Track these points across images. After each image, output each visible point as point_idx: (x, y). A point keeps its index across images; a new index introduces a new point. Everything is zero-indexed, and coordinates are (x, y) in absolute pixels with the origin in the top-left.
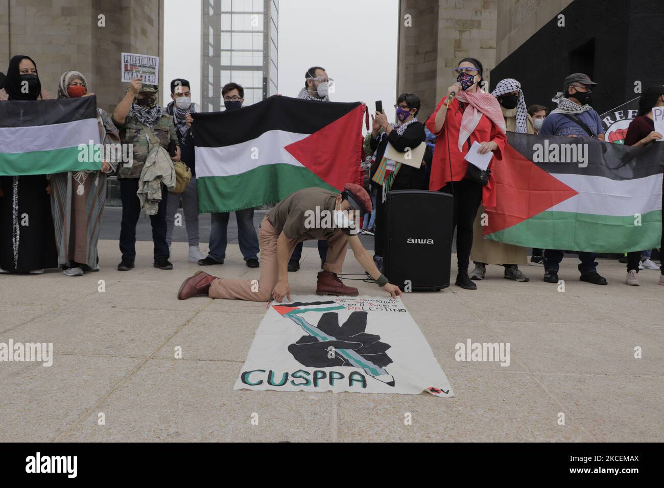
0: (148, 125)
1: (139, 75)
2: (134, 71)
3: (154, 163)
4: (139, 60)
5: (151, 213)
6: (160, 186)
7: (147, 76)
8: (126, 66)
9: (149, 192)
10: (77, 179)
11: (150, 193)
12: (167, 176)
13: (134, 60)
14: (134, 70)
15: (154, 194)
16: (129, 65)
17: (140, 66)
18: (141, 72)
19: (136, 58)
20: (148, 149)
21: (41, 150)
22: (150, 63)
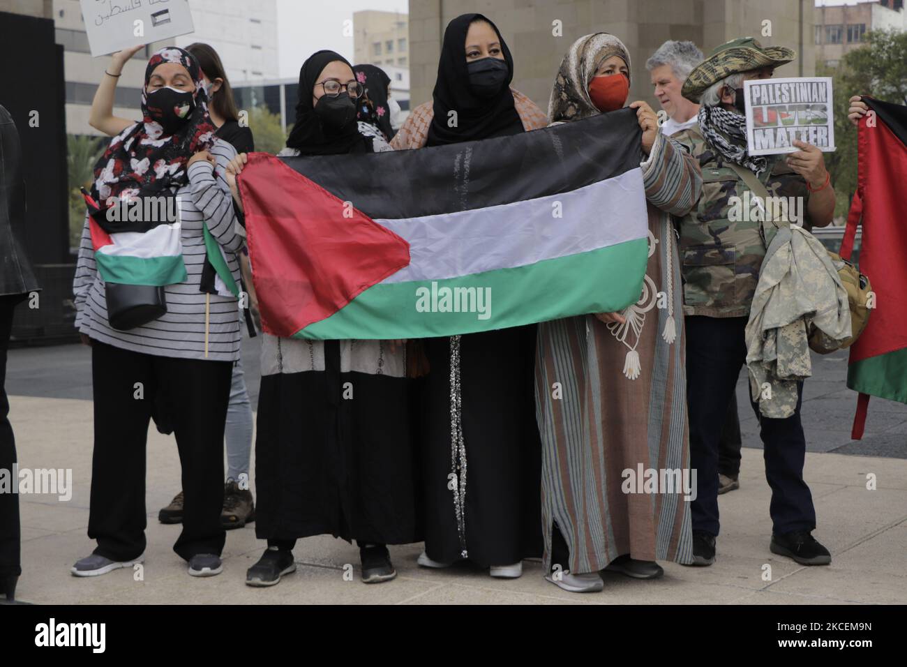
0: (754, 167)
1: (792, 131)
2: (780, 124)
3: (789, 274)
4: (789, 91)
5: (782, 412)
6: (806, 339)
7: (812, 129)
8: (757, 115)
9: (780, 357)
10: (620, 336)
11: (782, 361)
12: (828, 309)
13: (778, 93)
14: (779, 120)
15: (791, 361)
16: (765, 108)
17: (792, 108)
18: (796, 124)
19: (780, 89)
20: (762, 236)
21: (510, 266)
22: (815, 96)
